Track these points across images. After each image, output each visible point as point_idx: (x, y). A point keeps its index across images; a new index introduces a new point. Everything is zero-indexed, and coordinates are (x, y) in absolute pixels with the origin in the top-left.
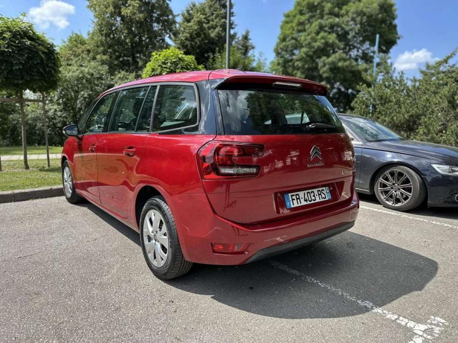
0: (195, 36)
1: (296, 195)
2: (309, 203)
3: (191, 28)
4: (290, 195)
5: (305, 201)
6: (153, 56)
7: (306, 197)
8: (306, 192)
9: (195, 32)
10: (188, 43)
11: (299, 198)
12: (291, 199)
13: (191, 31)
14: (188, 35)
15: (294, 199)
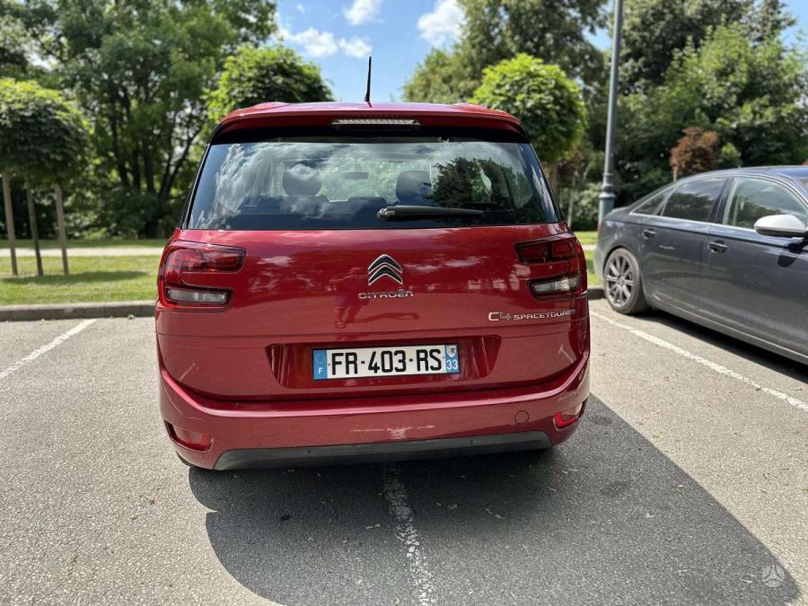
0: (651, 19)
1: (348, 355)
2: (380, 373)
3: (643, 5)
4: (330, 353)
5: (370, 368)
6: (485, 74)
7: (378, 360)
8: (379, 351)
9: (651, 12)
10: (635, 35)
11: (354, 362)
12: (330, 361)
13: (644, 10)
14: (637, 21)
15: (340, 363)
